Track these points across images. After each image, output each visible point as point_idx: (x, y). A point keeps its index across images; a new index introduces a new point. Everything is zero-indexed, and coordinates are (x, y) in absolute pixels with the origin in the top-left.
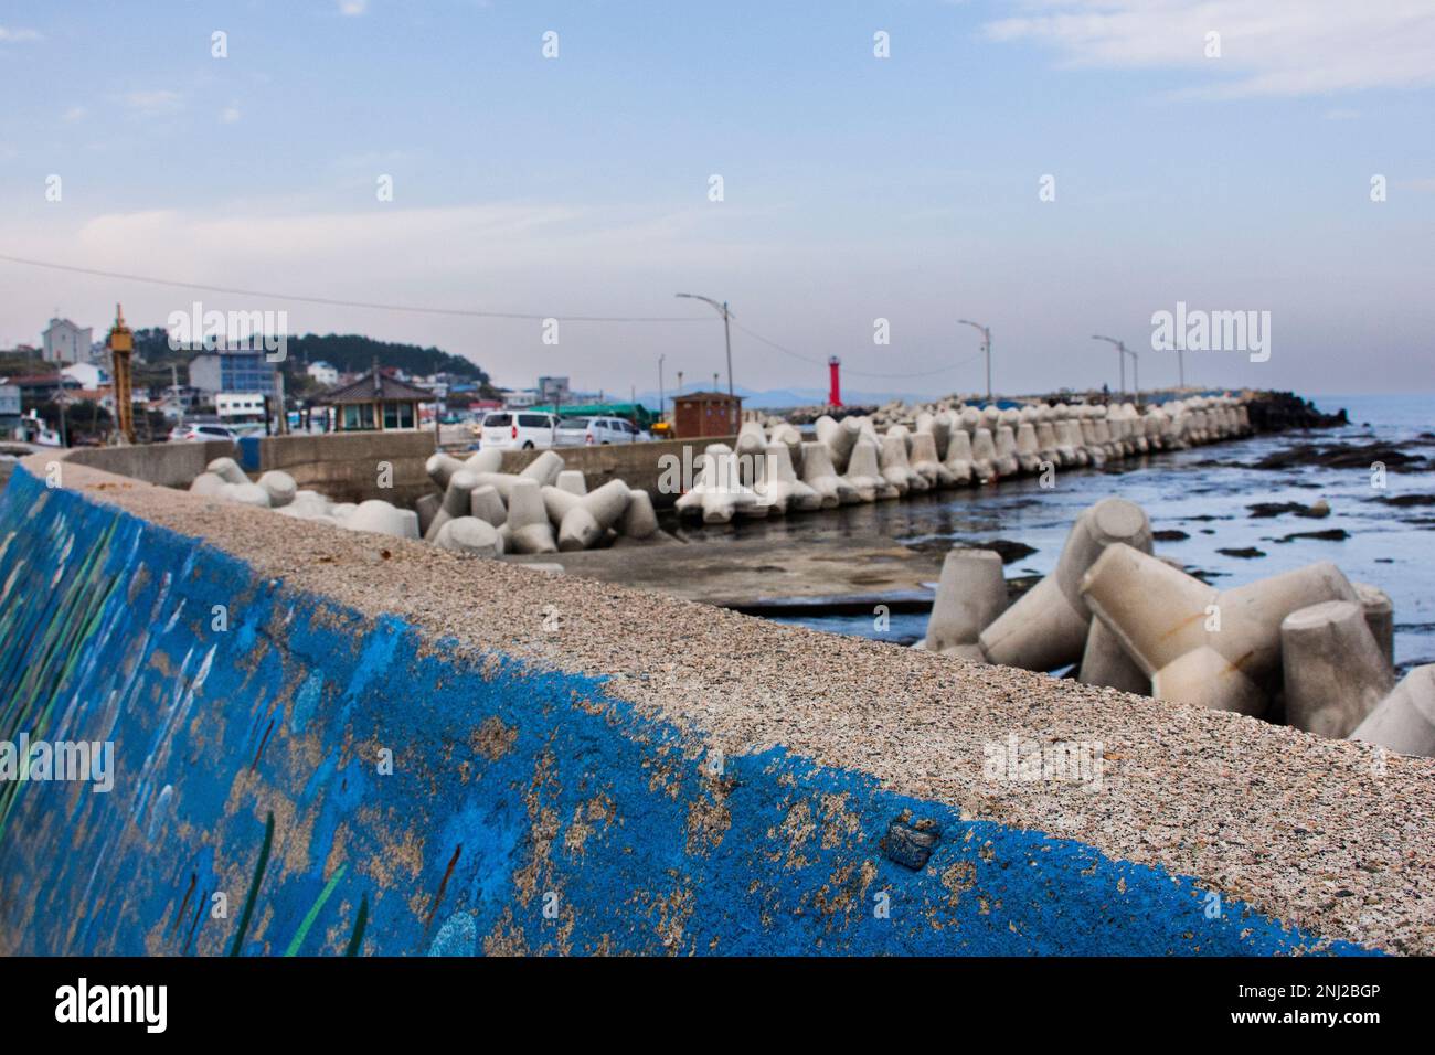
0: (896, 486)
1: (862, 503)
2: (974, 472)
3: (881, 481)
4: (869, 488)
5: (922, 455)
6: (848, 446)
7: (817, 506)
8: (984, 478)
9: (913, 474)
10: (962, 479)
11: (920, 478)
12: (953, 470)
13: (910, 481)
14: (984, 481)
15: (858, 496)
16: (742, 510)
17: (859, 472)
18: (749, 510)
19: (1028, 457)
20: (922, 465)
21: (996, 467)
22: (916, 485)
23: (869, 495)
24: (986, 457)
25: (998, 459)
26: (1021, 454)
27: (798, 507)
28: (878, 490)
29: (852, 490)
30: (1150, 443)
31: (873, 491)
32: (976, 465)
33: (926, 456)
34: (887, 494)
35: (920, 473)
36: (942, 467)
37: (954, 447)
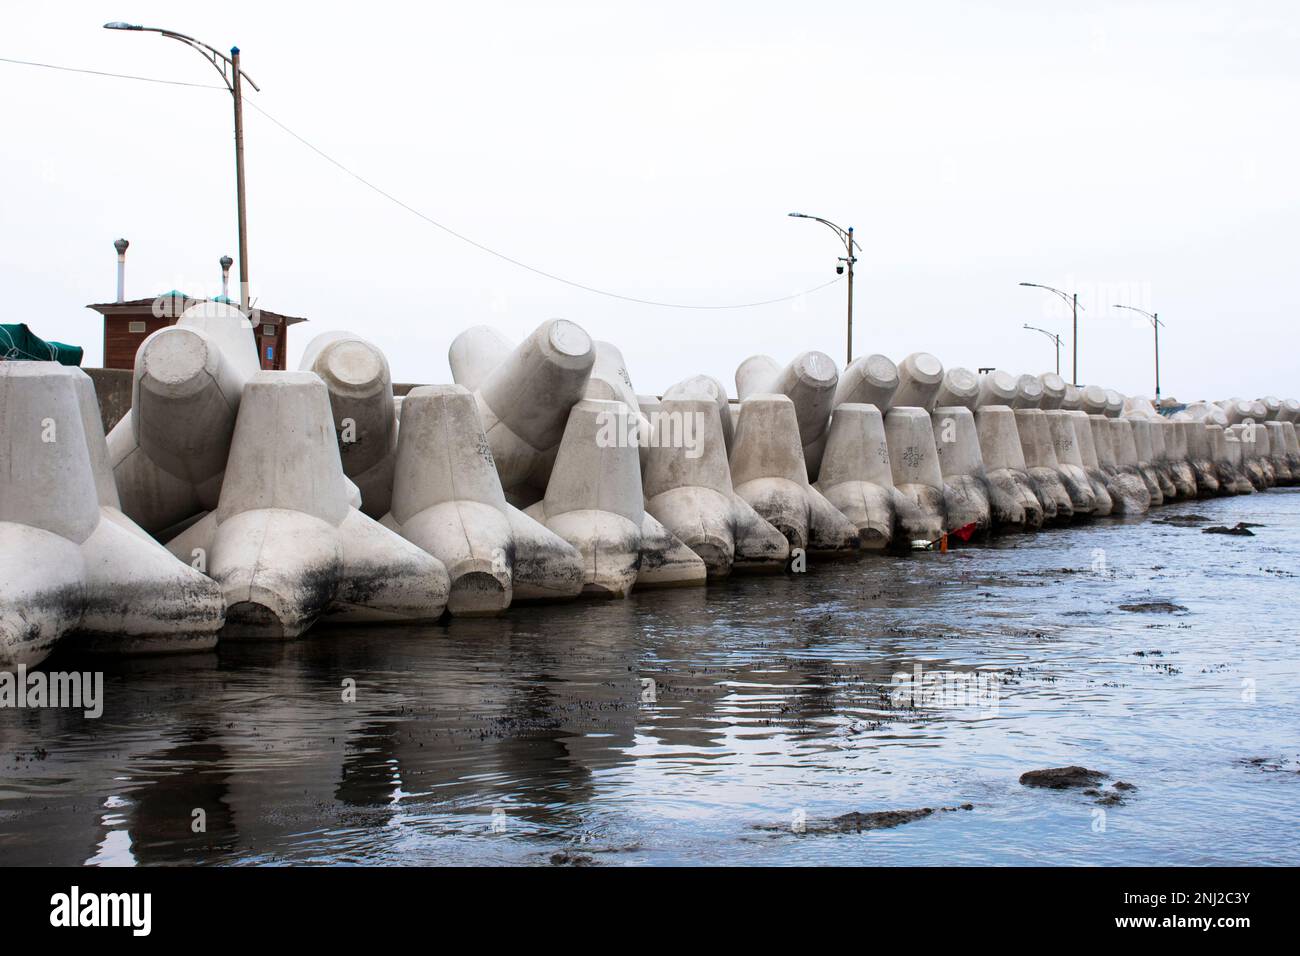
0: (696, 545)
1: (594, 597)
2: (896, 515)
3: (652, 528)
4: (612, 550)
5: (764, 461)
6: (548, 415)
7: (433, 607)
8: (922, 534)
9: (747, 514)
10: (868, 533)
11: (764, 525)
12: (845, 509)
13: (737, 530)
14: (921, 543)
15: (577, 573)
16: (97, 621)
17: (581, 500)
18: (136, 623)
19: (1006, 486)
20: (764, 488)
21: (943, 505)
22: (753, 546)
23: (614, 572)
24: (916, 481)
25: (946, 485)
26: (990, 476)
27: (360, 612)
28: (645, 555)
29: (559, 553)
30: (1198, 477)
31: (628, 559)
32: (898, 495)
33: (776, 464)
34: (668, 573)
35: (764, 511)
36: (815, 497)
37: (841, 443)
